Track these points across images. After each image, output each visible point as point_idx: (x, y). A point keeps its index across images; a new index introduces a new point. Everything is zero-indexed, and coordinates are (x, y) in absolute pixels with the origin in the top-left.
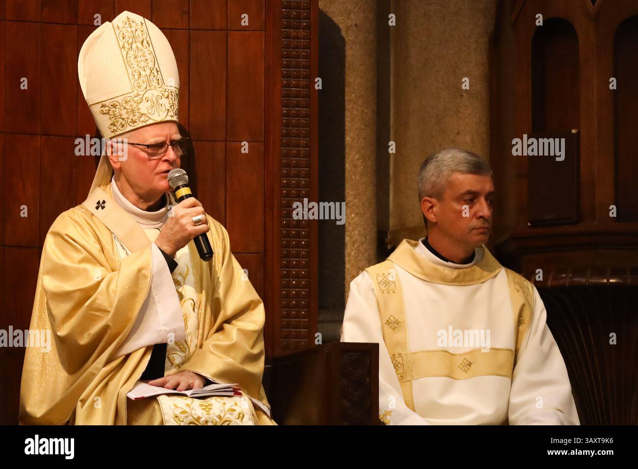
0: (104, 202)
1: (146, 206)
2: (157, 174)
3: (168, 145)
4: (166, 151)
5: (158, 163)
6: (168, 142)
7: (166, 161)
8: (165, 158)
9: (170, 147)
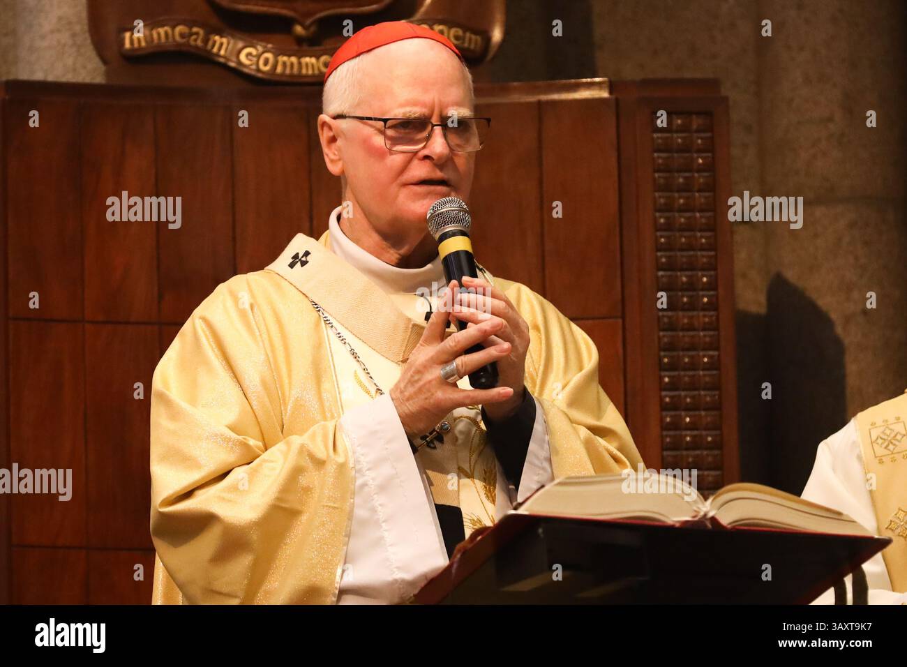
0: (307, 254)
1: (397, 256)
2: (405, 185)
3: (433, 126)
4: (428, 138)
5: (409, 162)
6: (435, 120)
7: (427, 157)
8: (425, 152)
9: (438, 130)
